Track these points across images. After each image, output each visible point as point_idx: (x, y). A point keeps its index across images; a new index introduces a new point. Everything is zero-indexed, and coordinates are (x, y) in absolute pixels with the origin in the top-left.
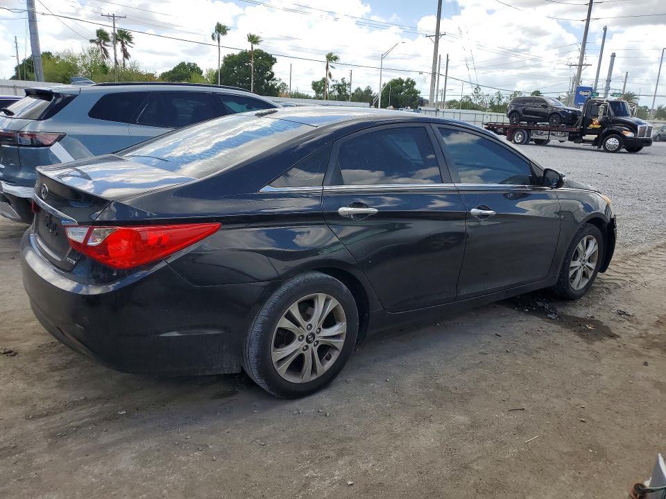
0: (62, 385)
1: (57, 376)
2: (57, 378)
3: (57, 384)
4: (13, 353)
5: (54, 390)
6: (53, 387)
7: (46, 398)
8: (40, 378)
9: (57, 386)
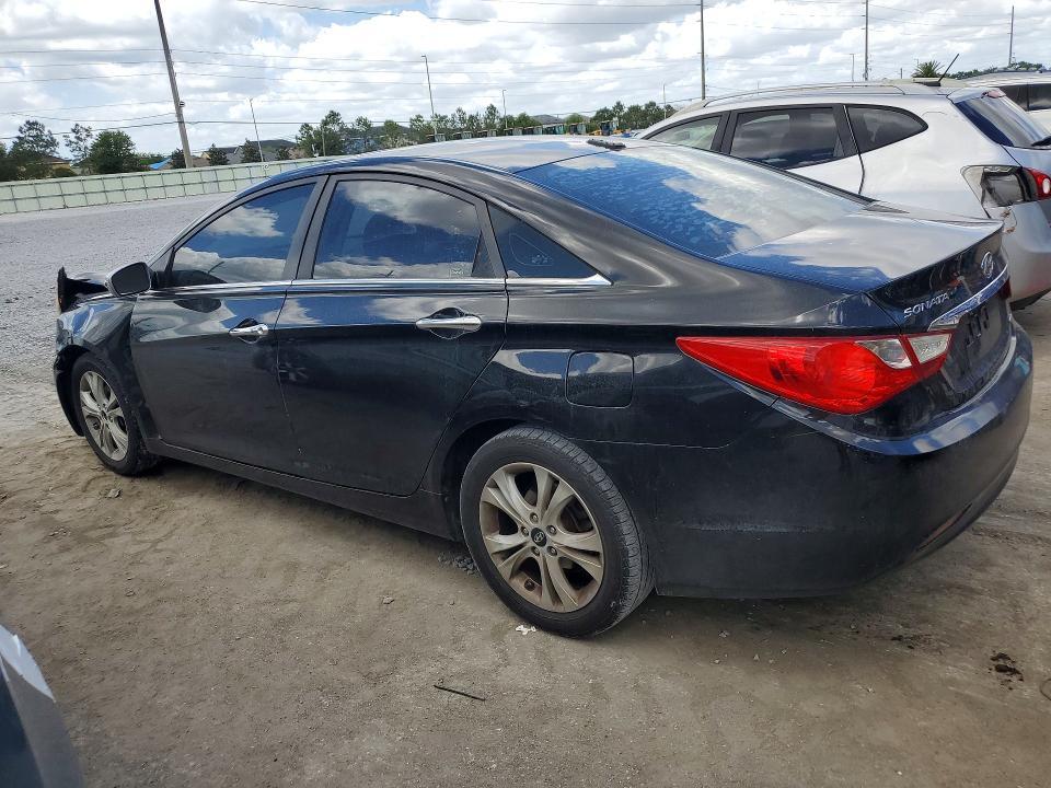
0: (984, 564)
1: (977, 579)
2: (979, 575)
3: (987, 569)
4: (1001, 662)
5: (1002, 562)
6: (998, 566)
7: (1021, 557)
8: (1000, 589)
9: (992, 565)
